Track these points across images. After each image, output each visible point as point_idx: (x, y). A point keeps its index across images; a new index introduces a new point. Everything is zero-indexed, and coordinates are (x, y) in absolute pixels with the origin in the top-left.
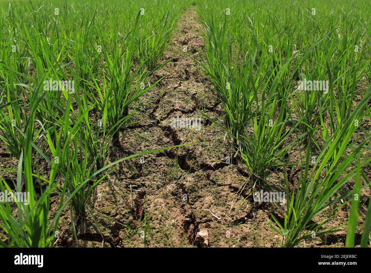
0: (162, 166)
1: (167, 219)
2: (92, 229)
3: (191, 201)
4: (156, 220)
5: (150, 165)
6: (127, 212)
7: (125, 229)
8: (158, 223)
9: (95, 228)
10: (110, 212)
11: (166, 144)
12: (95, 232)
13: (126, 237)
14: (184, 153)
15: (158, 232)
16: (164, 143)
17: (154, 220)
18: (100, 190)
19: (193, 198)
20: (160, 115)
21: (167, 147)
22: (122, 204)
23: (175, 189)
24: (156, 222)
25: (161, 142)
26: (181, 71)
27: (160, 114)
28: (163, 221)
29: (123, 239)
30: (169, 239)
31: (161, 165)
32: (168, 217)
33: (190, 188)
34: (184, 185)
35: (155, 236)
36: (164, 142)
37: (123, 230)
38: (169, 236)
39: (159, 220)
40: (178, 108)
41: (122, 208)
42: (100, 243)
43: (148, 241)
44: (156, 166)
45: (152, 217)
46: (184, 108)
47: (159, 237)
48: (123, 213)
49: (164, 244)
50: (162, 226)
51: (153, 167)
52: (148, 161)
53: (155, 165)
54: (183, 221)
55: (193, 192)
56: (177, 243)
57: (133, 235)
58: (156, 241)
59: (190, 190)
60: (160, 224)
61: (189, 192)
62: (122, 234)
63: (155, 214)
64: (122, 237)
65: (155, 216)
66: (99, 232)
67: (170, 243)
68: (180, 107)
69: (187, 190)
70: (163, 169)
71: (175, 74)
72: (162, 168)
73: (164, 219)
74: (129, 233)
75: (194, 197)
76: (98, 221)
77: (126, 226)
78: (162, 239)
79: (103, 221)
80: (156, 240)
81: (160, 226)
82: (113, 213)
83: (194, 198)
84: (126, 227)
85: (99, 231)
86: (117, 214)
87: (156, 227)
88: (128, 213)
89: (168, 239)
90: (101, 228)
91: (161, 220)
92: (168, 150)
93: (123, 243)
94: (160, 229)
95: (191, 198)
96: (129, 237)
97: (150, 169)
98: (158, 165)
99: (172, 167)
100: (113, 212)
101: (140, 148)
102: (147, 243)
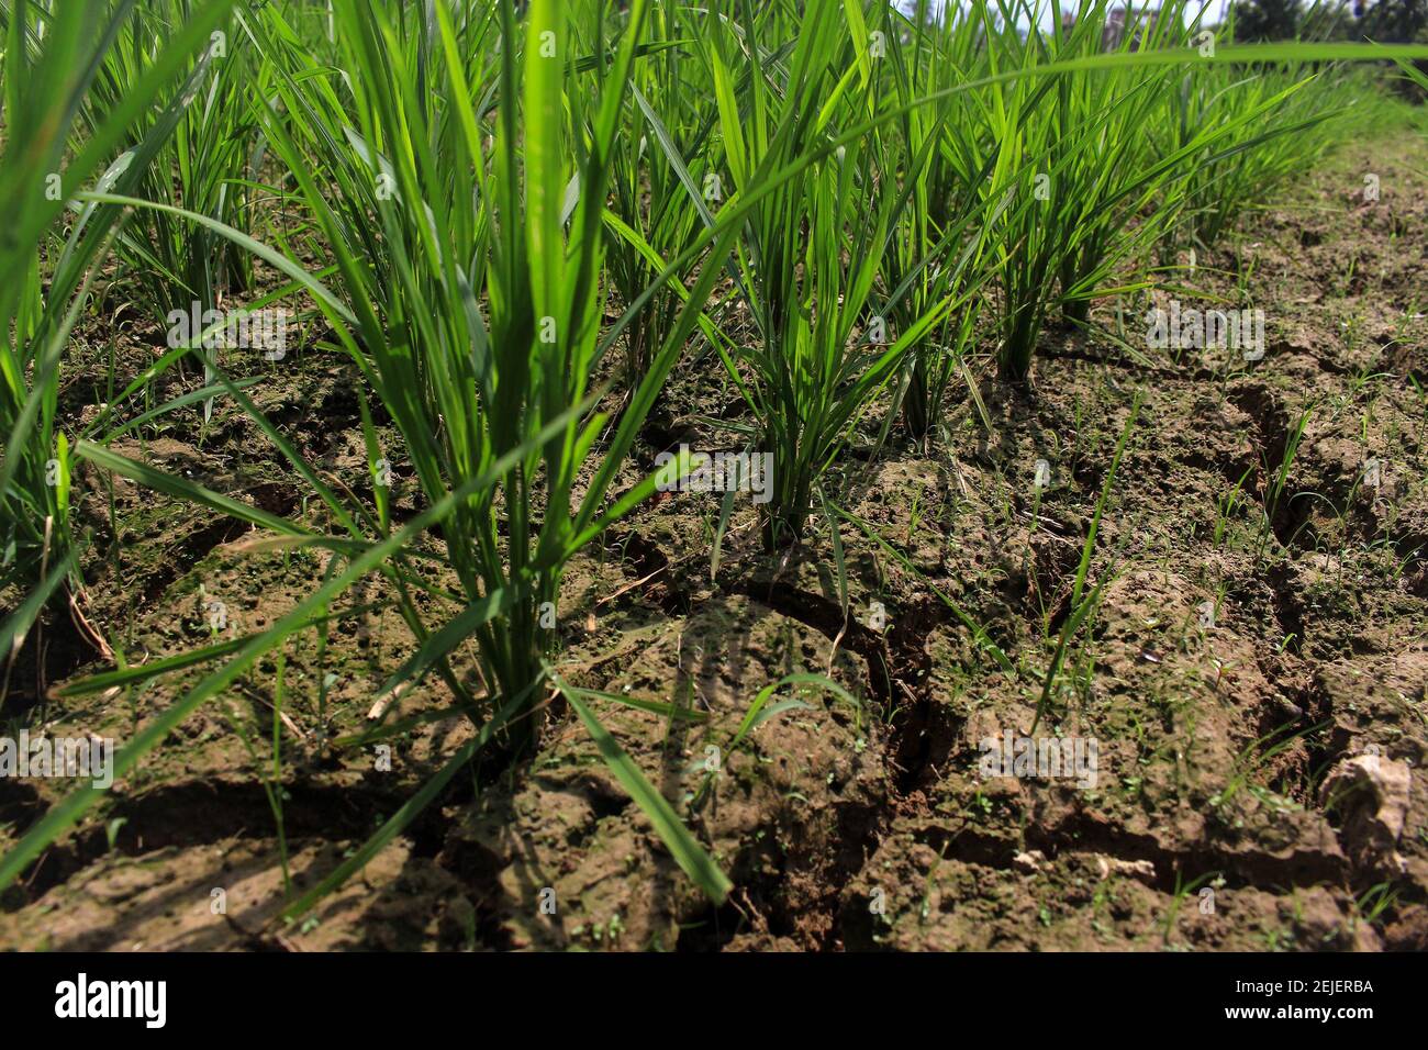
0: (1194, 497)
1: (1184, 651)
2: (809, 573)
3: (1314, 651)
4: (1124, 640)
5: (1138, 478)
6: (990, 583)
7: (962, 628)
8: (1129, 655)
9: (825, 577)
10: (914, 548)
11: (1229, 428)
12: (819, 591)
13: (953, 663)
14: (1310, 479)
15: (1120, 689)
16: (1220, 424)
17: (1115, 637)
18: (898, 477)
19: (1327, 640)
20: (1217, 363)
21: (1232, 441)
22: (978, 543)
23: (1246, 574)
24: (1120, 648)
25: (1208, 419)
26: (1333, 261)
27: (1219, 358)
28: (1159, 650)
29: (937, 664)
30: (1177, 729)
31: (1190, 489)
32: (1190, 646)
33: (1324, 594)
34: (1295, 574)
35: (1098, 703)
36: (1221, 418)
37: (949, 628)
38: (1177, 717)
39: (1139, 643)
40: (1306, 344)
41: (972, 561)
42: (824, 638)
43: (1061, 707)
44: (1166, 493)
45: (1105, 624)
46: (1333, 354)
47: (1121, 711)
48: (970, 579)
49: (1140, 747)
50: (1149, 671)
51: (1149, 492)
52: (1136, 461)
53: (1162, 485)
54: (1262, 694)
55: (1330, 616)
56: (1216, 757)
57: (989, 669)
58: (1096, 727)
59: (1322, 601)
60: (1141, 661)
61: (1314, 610)
62: (936, 643)
63: (1126, 616)
64: (934, 656)
65: (1122, 624)
66: (835, 596)
67: (1178, 746)
68: (1314, 345)
69: (1305, 597)
70: (1197, 507)
71: (1305, 264)
72: (1193, 502)
73: (1168, 644)
74: (972, 650)
75: (1333, 635)
76: (849, 561)
77: (969, 618)
78: (1131, 723)
79: (871, 566)
80: (1099, 721)
81: (1140, 668)
82: (925, 558)
83: (1333, 642)
84: (965, 624)
85: (839, 593)
86: (940, 571)
87: (1117, 667)
88: (993, 588)
89: (1169, 730)
90: (851, 586)
91: (1148, 647)
92: (1234, 455)
93: (930, 679)
94: (1136, 679)
95: (1317, 638)
96: (966, 669)
97: (1134, 493)
98: (1174, 489)
99: (1238, 519)
100: (929, 552)
101: (1110, 421)
102: (1055, 712)
